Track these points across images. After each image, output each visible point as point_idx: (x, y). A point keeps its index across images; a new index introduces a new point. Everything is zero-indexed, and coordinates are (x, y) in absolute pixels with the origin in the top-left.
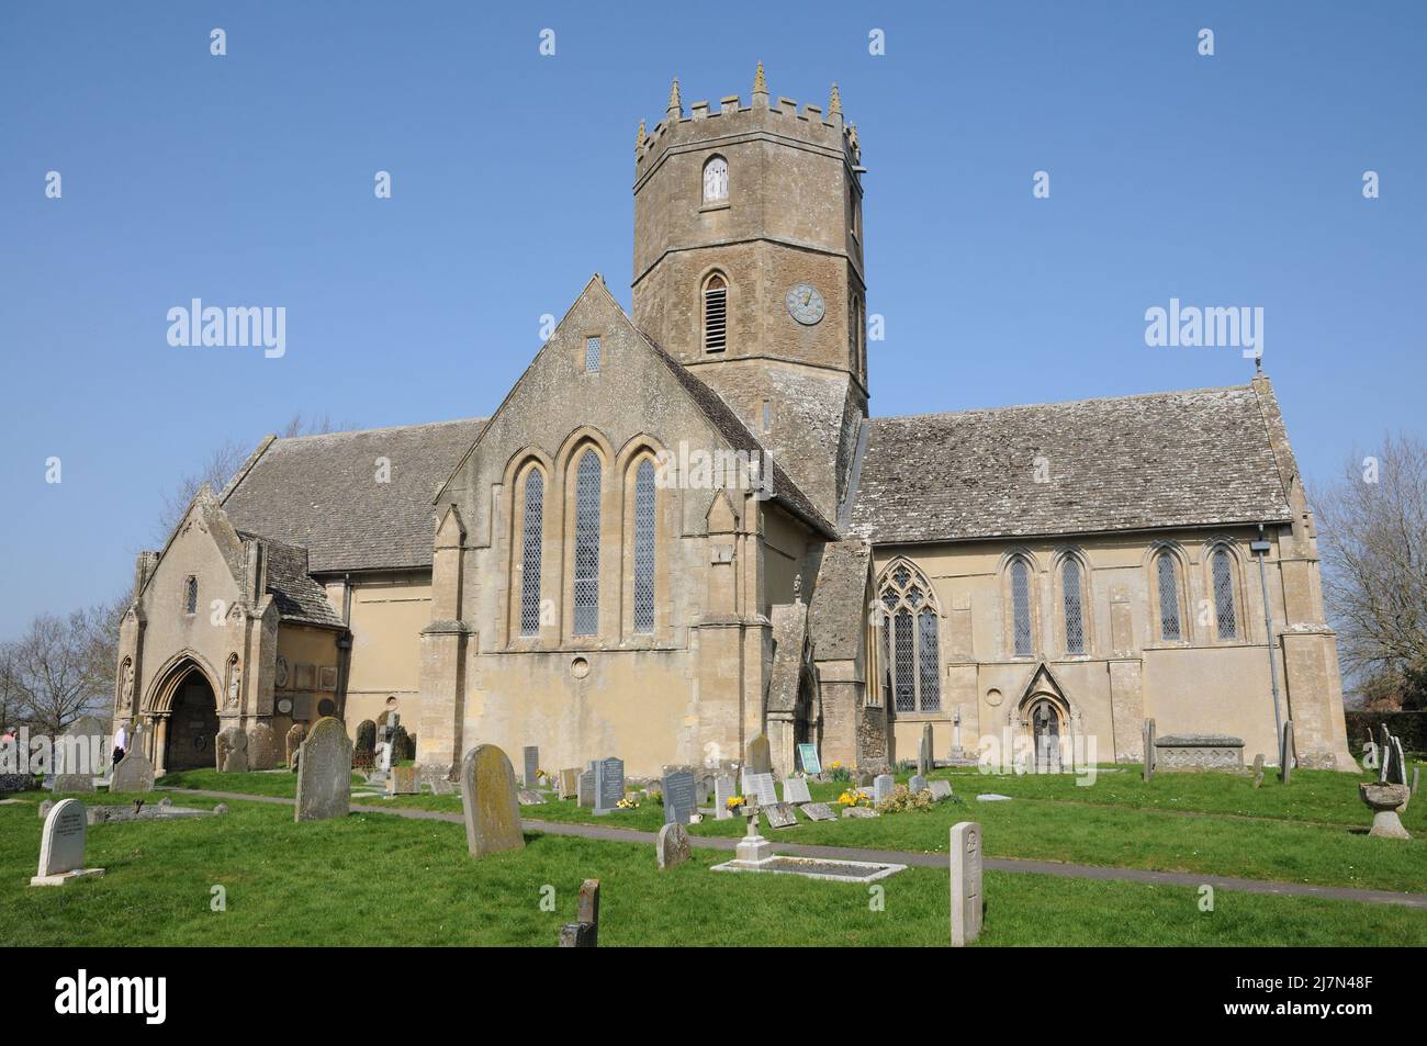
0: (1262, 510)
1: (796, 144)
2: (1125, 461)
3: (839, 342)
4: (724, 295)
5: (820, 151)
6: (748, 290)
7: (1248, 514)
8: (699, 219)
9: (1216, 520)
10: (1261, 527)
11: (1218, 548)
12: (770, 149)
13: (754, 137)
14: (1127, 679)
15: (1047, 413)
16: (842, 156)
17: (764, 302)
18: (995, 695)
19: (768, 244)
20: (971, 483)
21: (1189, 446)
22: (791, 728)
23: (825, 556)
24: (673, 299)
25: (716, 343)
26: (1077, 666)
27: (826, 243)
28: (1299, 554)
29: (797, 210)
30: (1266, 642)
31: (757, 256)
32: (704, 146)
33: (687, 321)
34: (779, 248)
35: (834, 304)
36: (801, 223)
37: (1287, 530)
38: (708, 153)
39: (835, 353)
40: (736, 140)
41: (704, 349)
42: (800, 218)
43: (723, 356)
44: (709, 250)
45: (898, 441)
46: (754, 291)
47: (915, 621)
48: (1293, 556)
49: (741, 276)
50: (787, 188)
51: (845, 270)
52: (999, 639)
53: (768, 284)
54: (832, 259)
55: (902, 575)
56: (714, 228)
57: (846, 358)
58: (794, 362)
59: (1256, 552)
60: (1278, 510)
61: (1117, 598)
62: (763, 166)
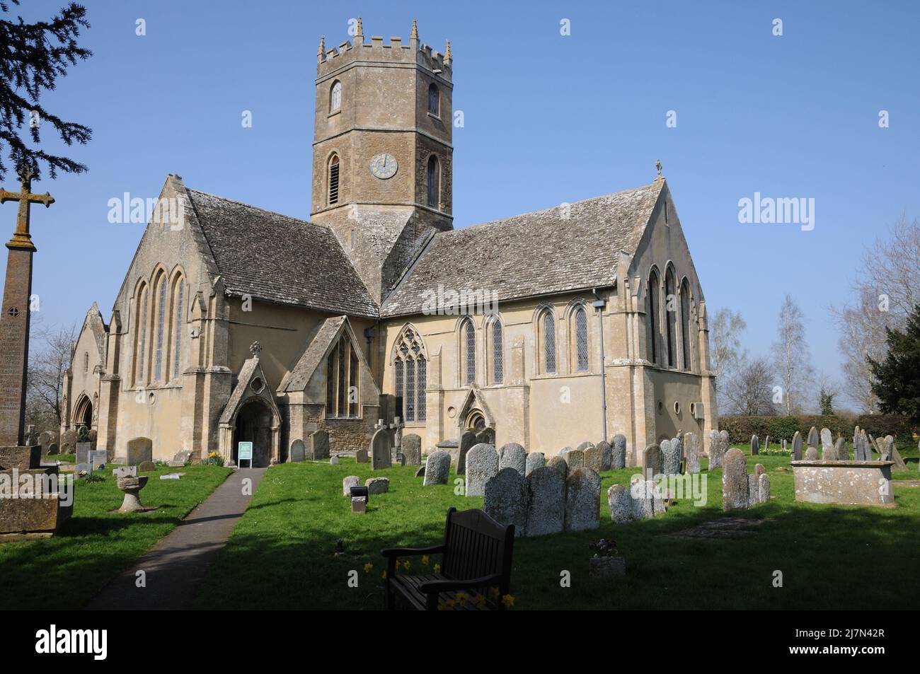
0: (600, 279)
1: (382, 65)
2: (548, 249)
3: (408, 187)
4: (338, 167)
5: (398, 65)
6: (347, 162)
7: (590, 282)
8: (327, 122)
9: (570, 288)
10: (594, 290)
11: (578, 307)
12: (362, 71)
13: (354, 65)
14: (516, 400)
15: (530, 219)
16: (415, 66)
17: (354, 169)
18: (452, 411)
19: (358, 131)
20: (460, 271)
21: (592, 234)
22: (230, 433)
23: (323, 327)
24: (315, 173)
25: (334, 198)
26: (495, 391)
27: (401, 125)
28: (620, 308)
29: (380, 107)
30: (600, 372)
31: (352, 140)
32: (330, 76)
33: (320, 186)
34: (366, 133)
35: (406, 164)
36: (382, 114)
37: (615, 292)
38: (332, 80)
39: (405, 194)
40: (344, 69)
41: (329, 201)
42: (382, 112)
43: (336, 205)
44: (331, 140)
45: (445, 246)
46: (349, 162)
47: (416, 364)
48: (617, 310)
49: (345, 154)
50: (374, 94)
51: (414, 140)
52: (456, 374)
53: (357, 157)
54: (405, 134)
55: (410, 335)
56: (334, 125)
57: (413, 197)
58: (374, 204)
59: (597, 308)
60: (609, 277)
61: (516, 345)
62: (357, 84)
